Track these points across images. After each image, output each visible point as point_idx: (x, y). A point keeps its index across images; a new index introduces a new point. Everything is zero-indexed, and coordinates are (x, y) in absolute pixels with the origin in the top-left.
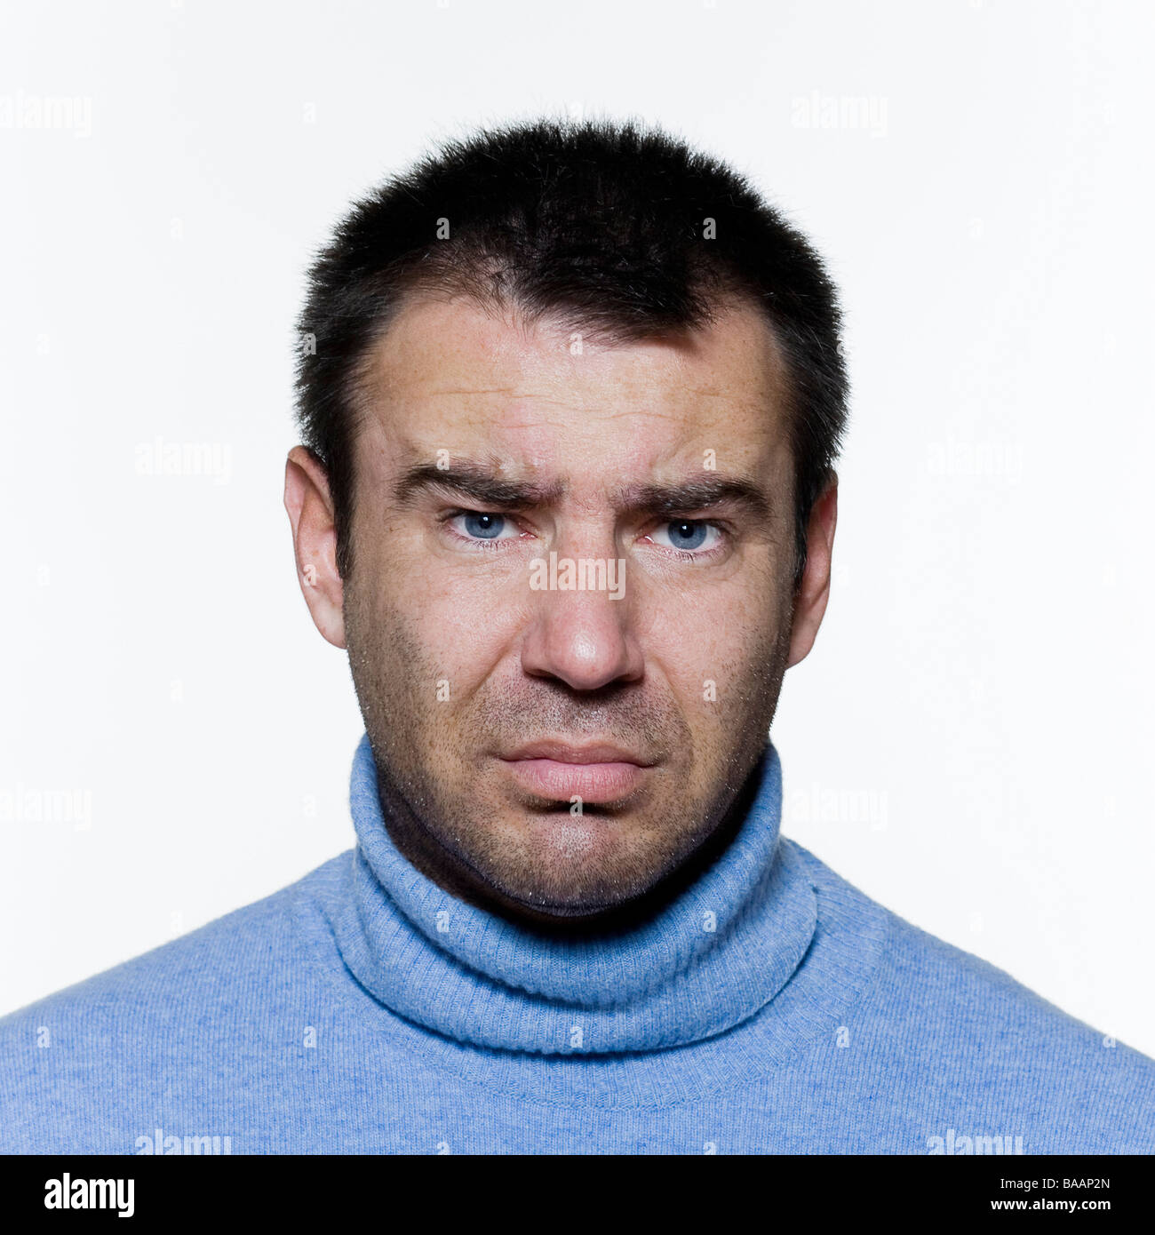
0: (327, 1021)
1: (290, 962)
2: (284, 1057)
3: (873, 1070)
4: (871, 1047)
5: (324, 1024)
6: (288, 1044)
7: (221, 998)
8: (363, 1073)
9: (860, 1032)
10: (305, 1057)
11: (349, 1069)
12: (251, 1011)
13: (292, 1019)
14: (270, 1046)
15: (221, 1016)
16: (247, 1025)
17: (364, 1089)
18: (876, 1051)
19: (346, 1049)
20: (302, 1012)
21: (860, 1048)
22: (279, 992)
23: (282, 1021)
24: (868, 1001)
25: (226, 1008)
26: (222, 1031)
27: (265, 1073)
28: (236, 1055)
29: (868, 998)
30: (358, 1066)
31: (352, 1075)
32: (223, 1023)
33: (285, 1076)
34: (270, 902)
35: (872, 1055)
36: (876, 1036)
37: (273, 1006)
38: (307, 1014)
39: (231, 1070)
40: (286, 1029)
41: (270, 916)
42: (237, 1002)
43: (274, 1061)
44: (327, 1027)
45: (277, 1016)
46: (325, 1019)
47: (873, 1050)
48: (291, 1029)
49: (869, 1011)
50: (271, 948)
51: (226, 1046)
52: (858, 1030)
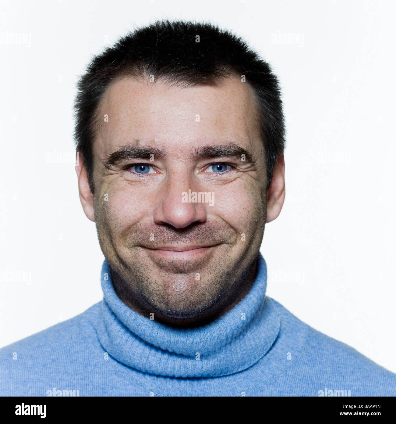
0: (92, 366)
1: (79, 344)
2: (75, 379)
3: (303, 386)
4: (302, 377)
5: (91, 367)
6: (77, 374)
7: (52, 357)
8: (106, 385)
9: (298, 371)
10: (84, 379)
11: (100, 384)
12: (63, 362)
13: (79, 365)
14: (70, 375)
15: (52, 364)
16: (61, 367)
17: (106, 391)
18: (304, 378)
19: (99, 376)
20: (83, 363)
21: (298, 377)
22: (74, 355)
23: (75, 366)
24: (301, 359)
25: (53, 361)
26: (52, 369)
27: (68, 385)
28: (57, 379)
29: (300, 358)
30: (104, 383)
31: (101, 386)
32: (52, 366)
33: (76, 387)
34: (72, 321)
35: (303, 380)
36: (304, 373)
37: (71, 360)
38: (85, 363)
39: (55, 384)
40: (76, 369)
41: (72, 326)
42: (58, 358)
43: (72, 380)
44: (92, 368)
45: (73, 364)
46: (91, 365)
47: (303, 378)
48: (78, 369)
49: (301, 363)
50: (71, 338)
51: (53, 375)
52: (297, 370)
